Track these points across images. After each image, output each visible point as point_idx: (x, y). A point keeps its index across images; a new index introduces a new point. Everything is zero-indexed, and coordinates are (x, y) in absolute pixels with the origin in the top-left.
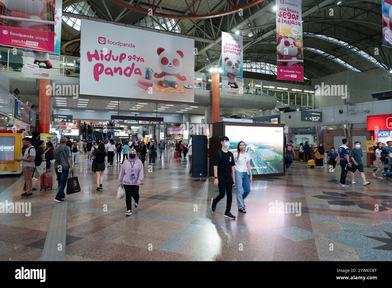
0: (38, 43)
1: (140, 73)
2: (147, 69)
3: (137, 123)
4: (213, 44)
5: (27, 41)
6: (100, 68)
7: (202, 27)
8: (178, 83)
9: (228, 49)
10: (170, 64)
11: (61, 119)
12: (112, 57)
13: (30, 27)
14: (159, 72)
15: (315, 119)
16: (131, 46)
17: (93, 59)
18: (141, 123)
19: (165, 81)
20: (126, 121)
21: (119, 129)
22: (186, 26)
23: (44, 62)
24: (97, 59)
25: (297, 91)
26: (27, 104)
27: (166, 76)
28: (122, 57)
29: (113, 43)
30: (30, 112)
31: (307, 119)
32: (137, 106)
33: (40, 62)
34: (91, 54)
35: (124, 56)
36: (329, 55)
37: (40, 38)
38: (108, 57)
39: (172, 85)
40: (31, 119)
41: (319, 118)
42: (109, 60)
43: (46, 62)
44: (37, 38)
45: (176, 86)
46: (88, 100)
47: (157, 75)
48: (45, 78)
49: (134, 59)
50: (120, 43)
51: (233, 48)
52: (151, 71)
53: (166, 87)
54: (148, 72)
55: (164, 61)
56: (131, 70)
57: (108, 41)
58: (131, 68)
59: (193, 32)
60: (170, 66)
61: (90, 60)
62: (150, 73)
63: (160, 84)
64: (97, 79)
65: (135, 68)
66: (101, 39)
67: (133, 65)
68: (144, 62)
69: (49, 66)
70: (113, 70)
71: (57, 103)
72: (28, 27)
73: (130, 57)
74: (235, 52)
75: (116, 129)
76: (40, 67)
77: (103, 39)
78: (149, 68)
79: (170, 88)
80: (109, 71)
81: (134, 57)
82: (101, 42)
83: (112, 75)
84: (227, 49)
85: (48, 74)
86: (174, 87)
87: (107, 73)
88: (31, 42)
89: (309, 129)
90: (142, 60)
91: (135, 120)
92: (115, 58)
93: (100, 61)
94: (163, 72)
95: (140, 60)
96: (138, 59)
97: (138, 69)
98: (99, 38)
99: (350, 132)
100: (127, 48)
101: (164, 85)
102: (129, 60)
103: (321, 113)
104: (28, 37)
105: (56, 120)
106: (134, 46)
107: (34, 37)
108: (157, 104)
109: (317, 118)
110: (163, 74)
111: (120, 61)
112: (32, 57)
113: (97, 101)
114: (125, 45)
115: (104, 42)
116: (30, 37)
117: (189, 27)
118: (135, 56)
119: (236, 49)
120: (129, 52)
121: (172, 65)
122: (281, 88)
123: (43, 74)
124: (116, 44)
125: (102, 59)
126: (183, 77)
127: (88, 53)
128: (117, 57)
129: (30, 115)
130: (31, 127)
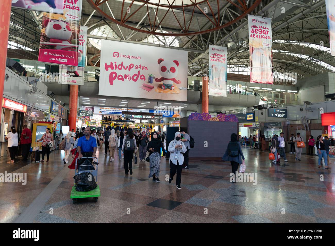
0: (67, 60)
1: (144, 79)
2: (150, 75)
3: (141, 117)
4: (204, 54)
5: (60, 59)
6: (114, 75)
7: (195, 41)
8: (174, 86)
9: (215, 58)
10: (168, 71)
11: (85, 114)
12: (123, 67)
13: (62, 49)
14: (159, 77)
15: (280, 115)
16: (137, 58)
17: (109, 68)
18: (145, 117)
19: (164, 84)
20: (133, 116)
21: (131, 122)
22: (183, 40)
23: (73, 72)
24: (112, 68)
25: (280, 91)
26: (60, 103)
27: (164, 81)
28: (131, 67)
29: (124, 56)
30: (62, 108)
31: (273, 115)
32: (142, 104)
33: (70, 72)
34: (108, 65)
35: (132, 66)
36: (313, 59)
37: (69, 57)
38: (120, 67)
39: (169, 87)
40: (63, 114)
41: (284, 114)
42: (121, 69)
43: (75, 72)
44: (67, 56)
45: (173, 88)
46: (105, 100)
47: (157, 80)
48: (73, 84)
49: (139, 68)
50: (130, 56)
51: (218, 57)
52: (153, 77)
53: (165, 89)
54: (150, 78)
55: (163, 69)
56: (138, 76)
57: (121, 55)
58: (137, 74)
59: (189, 45)
60: (168, 72)
61: (107, 69)
62: (152, 78)
63: (160, 86)
64: (111, 83)
65: (140, 74)
66: (115, 53)
67: (139, 72)
68: (147, 70)
69: (77, 75)
70: (124, 77)
71: (83, 102)
72: (61, 49)
73: (137, 67)
74: (220, 61)
75: (130, 122)
76: (71, 76)
77: (117, 54)
78: (151, 74)
79: (168, 89)
80: (120, 77)
81: (140, 67)
82: (115, 56)
83: (123, 80)
84: (213, 58)
85: (76, 81)
86: (171, 89)
87: (119, 79)
88: (62, 59)
89: (277, 124)
90: (146, 68)
91: (140, 115)
92: (125, 67)
93: (114, 70)
94: (162, 77)
95: (144, 69)
96: (143, 68)
97: (143, 75)
98: (114, 53)
99: (309, 127)
100: (135, 59)
101: (163, 87)
102: (136, 69)
103: (286, 110)
104: (61, 56)
105: (81, 114)
106: (140, 58)
107: (65, 56)
108: (158, 102)
109: (282, 115)
110: (163, 79)
111: (129, 70)
112: (65, 69)
113: (112, 100)
114: (133, 57)
115: (117, 56)
116: (62, 56)
117: (186, 41)
118: (140, 65)
119: (221, 58)
120: (136, 62)
121: (170, 72)
122: (266, 89)
123: (72, 81)
124: (126, 57)
125: (116, 69)
126: (179, 81)
127: (106, 64)
128: (127, 67)
129: (62, 111)
130: (63, 119)
